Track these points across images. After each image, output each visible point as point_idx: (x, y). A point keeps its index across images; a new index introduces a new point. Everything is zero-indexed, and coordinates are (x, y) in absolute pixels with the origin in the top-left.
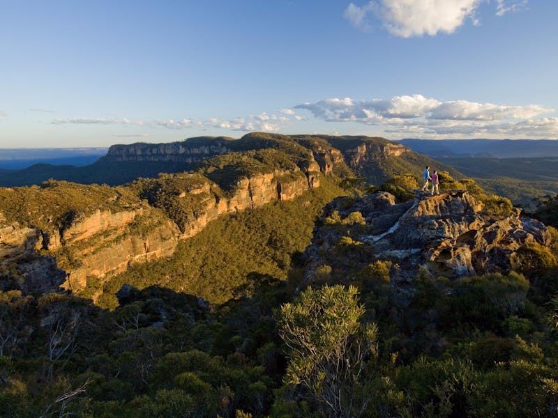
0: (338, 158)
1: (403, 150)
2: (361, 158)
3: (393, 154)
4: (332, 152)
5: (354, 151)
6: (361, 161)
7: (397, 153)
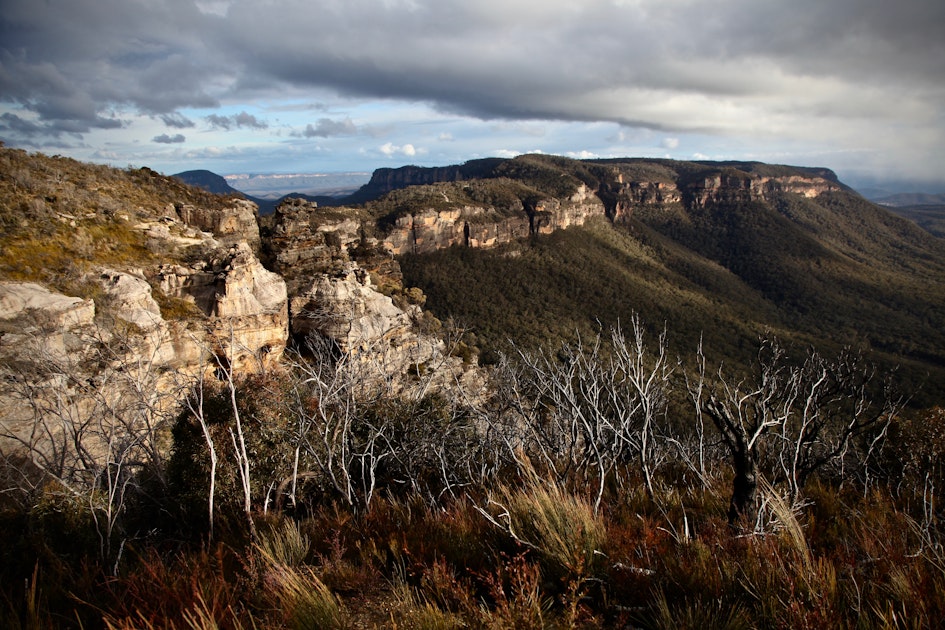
0: (670, 196)
1: (824, 189)
2: (710, 197)
3: (802, 193)
4: (660, 186)
5: (700, 186)
6: (709, 202)
7: (811, 193)
